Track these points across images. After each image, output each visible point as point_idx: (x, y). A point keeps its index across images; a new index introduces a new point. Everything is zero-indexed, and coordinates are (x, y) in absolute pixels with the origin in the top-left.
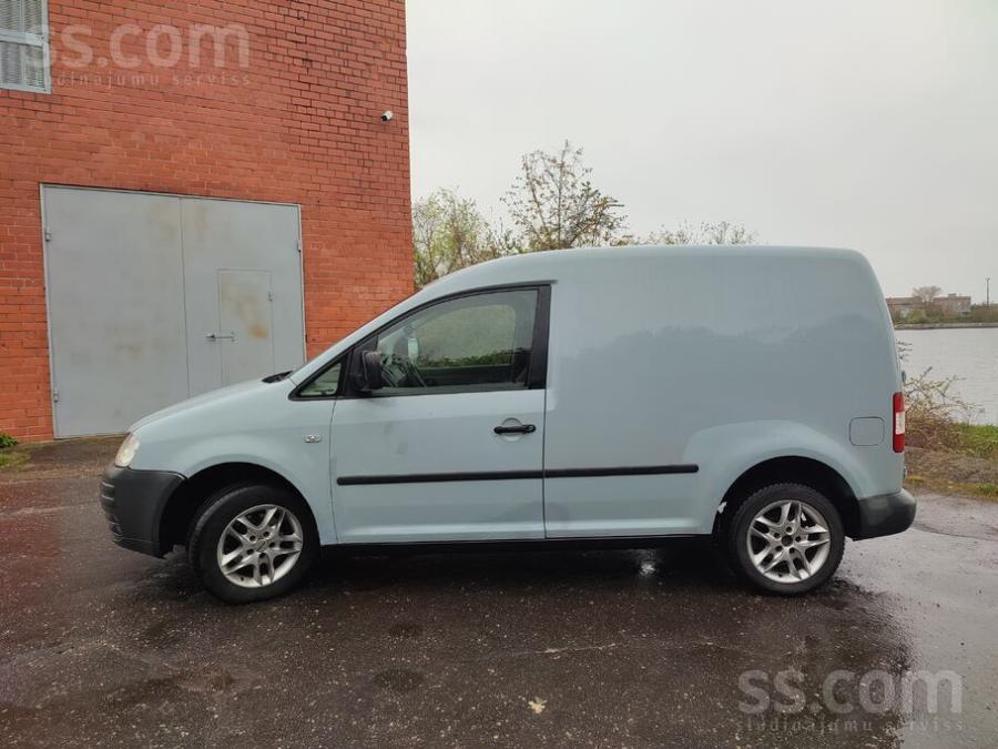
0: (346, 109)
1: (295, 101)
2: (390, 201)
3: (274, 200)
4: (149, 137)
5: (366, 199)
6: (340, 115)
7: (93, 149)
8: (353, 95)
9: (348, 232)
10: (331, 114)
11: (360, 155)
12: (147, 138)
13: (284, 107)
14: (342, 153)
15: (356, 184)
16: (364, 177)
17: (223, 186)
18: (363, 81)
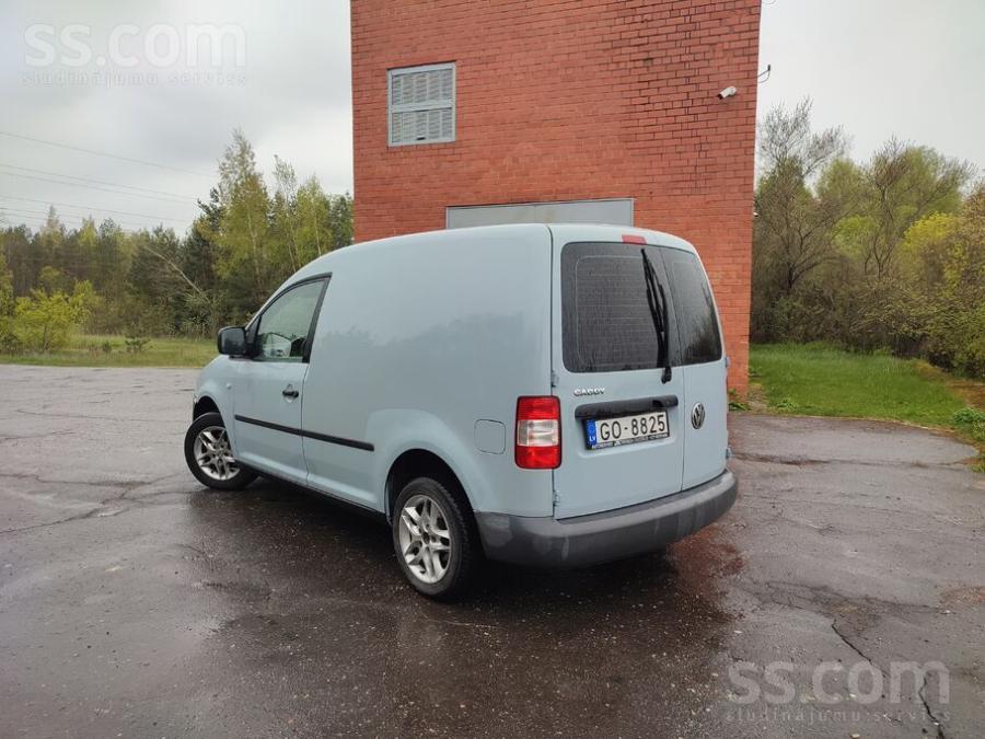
0: (684, 96)
1: (634, 101)
2: (729, 182)
3: (609, 197)
4: (515, 160)
5: (701, 184)
6: (678, 104)
7: (477, 177)
8: (692, 80)
9: (678, 220)
10: (669, 105)
11: (697, 140)
12: (514, 161)
13: (624, 110)
14: (677, 141)
15: (691, 170)
16: (700, 162)
17: (566, 191)
18: (706, 63)
